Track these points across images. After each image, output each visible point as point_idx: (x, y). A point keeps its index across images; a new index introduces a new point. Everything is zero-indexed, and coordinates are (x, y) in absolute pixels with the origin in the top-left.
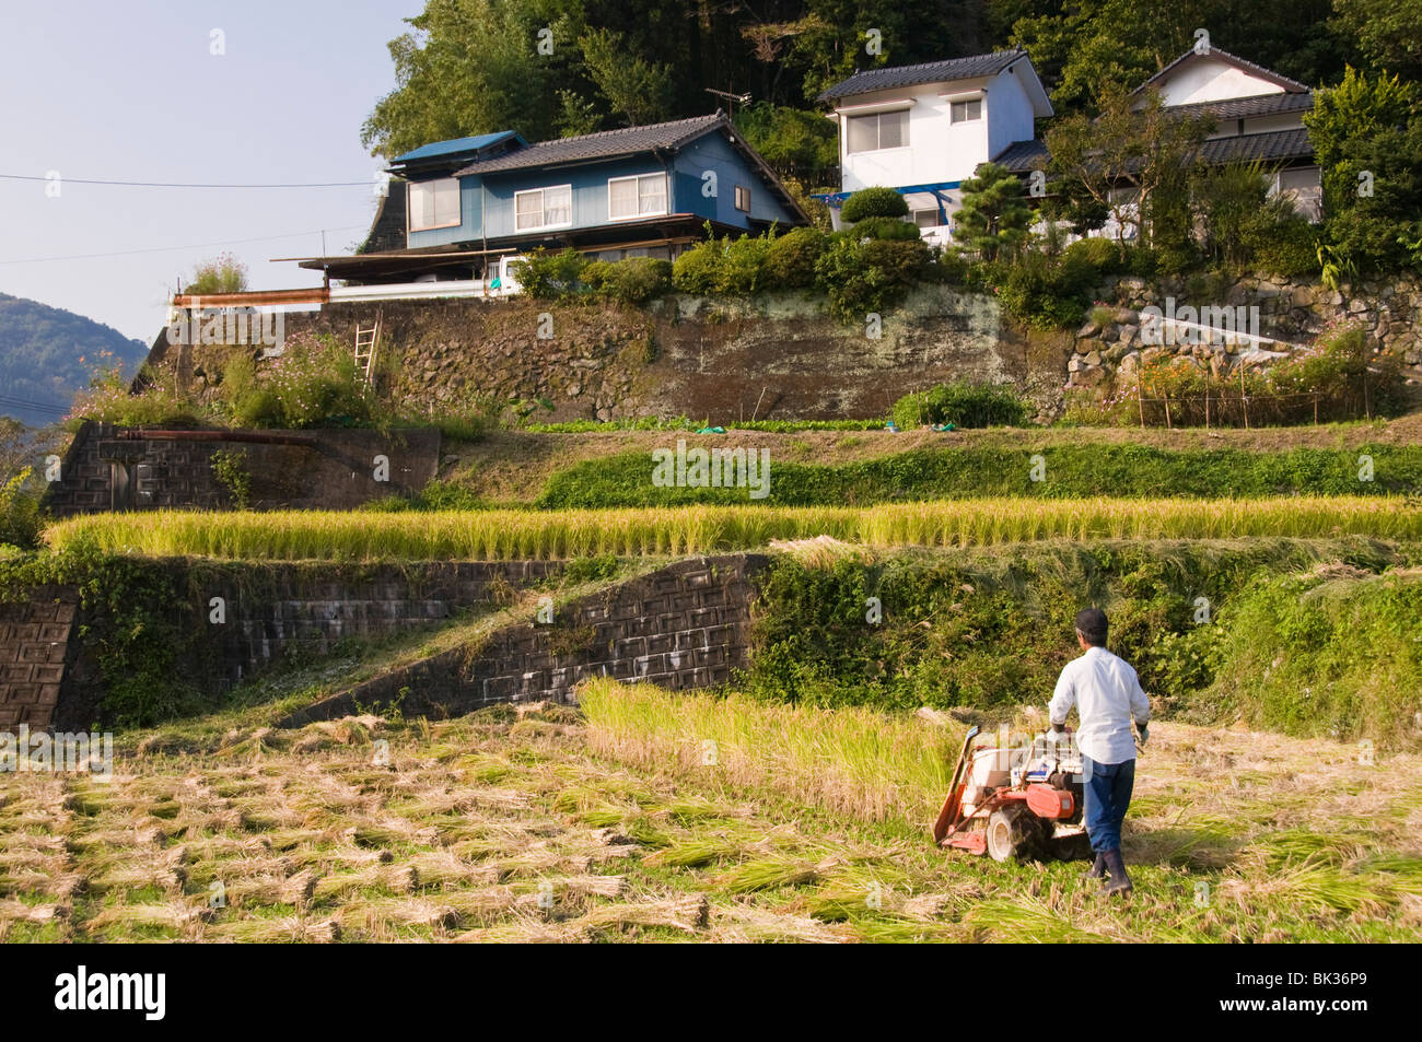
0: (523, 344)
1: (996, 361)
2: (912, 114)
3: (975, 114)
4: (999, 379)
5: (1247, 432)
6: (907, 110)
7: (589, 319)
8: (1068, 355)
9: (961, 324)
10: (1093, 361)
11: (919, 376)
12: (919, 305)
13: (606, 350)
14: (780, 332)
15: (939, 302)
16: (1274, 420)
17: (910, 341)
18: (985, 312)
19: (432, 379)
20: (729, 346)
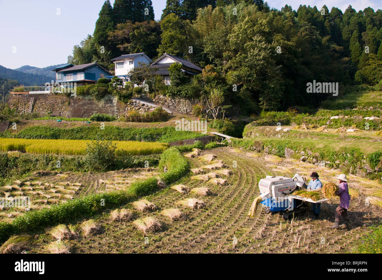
0: (52, 102)
1: (116, 107)
2: (124, 63)
3: (132, 63)
4: (116, 111)
5: (142, 123)
6: (124, 62)
7: (61, 98)
8: (126, 107)
9: (111, 101)
10: (129, 108)
11: (105, 109)
12: (106, 98)
13: (63, 103)
14: (87, 101)
15: (109, 97)
16: (147, 122)
17: (104, 104)
18: (115, 99)
19: (40, 107)
20: (80, 103)
